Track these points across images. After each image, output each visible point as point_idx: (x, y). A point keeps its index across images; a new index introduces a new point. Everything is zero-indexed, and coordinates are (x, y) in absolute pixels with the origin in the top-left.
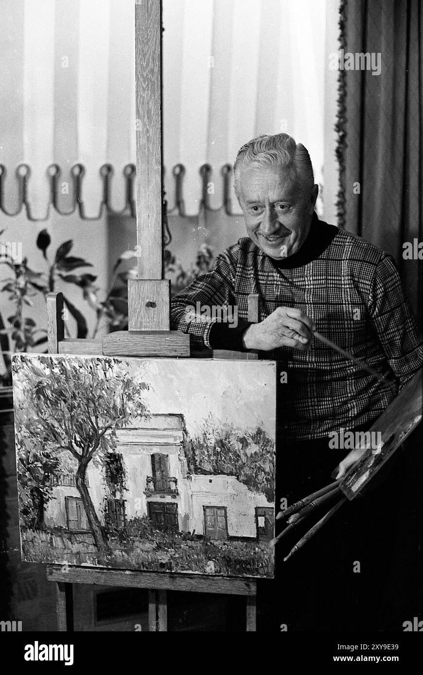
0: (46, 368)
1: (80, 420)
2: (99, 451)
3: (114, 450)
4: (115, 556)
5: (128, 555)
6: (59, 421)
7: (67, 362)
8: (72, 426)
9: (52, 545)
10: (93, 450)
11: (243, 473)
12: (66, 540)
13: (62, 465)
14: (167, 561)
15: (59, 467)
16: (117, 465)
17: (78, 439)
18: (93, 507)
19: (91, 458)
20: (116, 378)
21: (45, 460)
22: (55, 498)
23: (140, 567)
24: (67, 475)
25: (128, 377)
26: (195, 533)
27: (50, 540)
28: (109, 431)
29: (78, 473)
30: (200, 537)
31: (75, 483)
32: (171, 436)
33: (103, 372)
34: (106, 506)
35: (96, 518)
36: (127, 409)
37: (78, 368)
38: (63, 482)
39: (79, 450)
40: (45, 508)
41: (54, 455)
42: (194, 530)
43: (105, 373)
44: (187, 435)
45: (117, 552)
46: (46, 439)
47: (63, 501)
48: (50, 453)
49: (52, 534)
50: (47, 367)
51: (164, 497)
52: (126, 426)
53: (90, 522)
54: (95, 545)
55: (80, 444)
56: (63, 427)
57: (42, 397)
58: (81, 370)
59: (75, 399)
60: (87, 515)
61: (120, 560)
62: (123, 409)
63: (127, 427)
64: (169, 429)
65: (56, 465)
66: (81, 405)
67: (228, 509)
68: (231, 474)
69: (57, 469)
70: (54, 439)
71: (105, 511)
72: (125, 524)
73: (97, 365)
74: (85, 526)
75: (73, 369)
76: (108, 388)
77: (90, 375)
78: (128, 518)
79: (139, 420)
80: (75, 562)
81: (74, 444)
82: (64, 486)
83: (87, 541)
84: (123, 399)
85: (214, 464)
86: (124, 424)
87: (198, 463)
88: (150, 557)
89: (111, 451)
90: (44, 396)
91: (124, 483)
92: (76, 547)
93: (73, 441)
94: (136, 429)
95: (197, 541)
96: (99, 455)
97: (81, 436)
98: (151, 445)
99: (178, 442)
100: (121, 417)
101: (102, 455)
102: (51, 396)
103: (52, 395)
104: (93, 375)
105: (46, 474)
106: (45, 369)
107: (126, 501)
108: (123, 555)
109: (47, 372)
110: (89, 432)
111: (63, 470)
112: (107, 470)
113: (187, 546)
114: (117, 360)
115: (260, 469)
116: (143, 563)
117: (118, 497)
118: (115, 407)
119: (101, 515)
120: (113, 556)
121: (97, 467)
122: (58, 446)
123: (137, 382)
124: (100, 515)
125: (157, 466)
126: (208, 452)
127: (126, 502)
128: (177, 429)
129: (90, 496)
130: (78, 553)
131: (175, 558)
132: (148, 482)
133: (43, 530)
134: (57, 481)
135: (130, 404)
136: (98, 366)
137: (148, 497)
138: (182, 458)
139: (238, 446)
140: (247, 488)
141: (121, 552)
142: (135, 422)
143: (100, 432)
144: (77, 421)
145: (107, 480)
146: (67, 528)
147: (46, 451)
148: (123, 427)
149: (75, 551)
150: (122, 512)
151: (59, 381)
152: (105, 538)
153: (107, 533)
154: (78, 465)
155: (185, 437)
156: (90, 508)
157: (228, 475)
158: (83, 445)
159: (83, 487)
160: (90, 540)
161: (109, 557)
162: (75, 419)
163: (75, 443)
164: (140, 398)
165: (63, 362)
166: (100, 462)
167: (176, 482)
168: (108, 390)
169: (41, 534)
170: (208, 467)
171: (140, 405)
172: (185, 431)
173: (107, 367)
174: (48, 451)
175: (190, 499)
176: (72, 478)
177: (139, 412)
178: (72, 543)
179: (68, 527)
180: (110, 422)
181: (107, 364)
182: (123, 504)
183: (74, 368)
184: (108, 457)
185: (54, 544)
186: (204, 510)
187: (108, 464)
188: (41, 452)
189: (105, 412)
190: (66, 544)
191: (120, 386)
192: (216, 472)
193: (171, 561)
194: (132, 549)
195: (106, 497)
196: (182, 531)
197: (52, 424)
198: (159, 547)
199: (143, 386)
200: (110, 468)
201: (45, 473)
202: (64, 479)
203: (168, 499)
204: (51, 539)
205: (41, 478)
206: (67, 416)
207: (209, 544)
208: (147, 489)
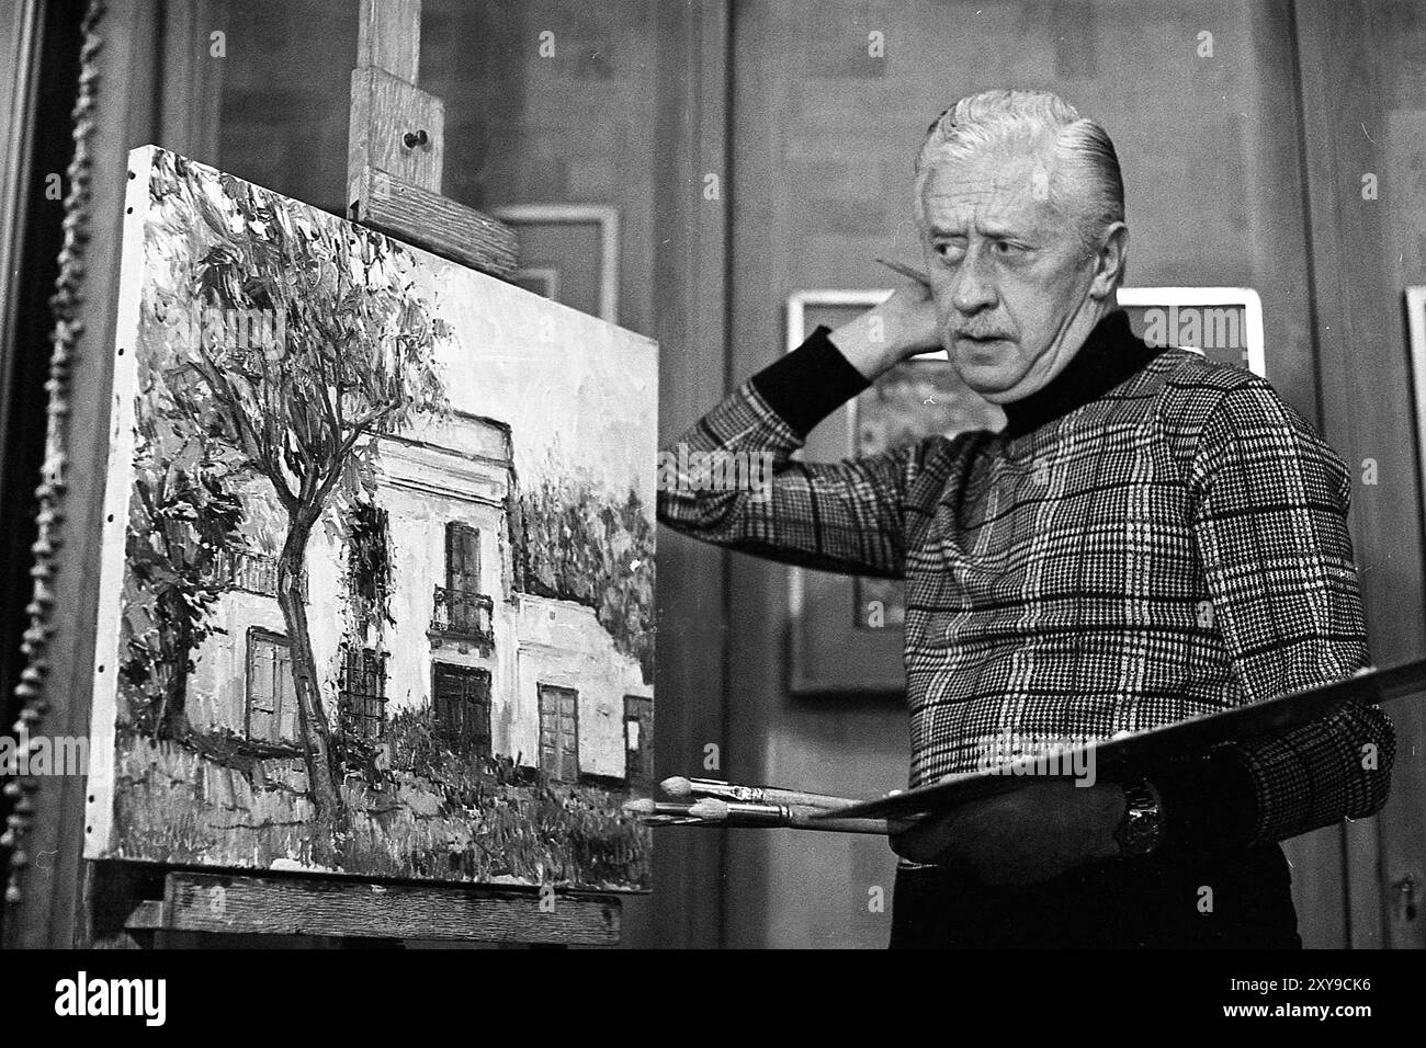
0: (235, 215)
1: (302, 390)
2: (339, 494)
3: (371, 496)
4: (356, 832)
5: (384, 829)
6: (253, 380)
7: (285, 212)
8: (283, 404)
9: (199, 797)
10: (326, 488)
11: (605, 602)
12: (237, 778)
13: (248, 522)
14: (464, 846)
15: (242, 528)
16: (375, 544)
17: (294, 448)
18: (313, 669)
19: (320, 511)
20: (388, 291)
21: (206, 498)
22: (220, 631)
23: (407, 867)
24: (259, 555)
25: (413, 294)
26: (522, 764)
27: (196, 778)
28: (363, 440)
29: (284, 554)
30: (529, 775)
31: (277, 584)
32: (485, 479)
33: (363, 266)
34: (342, 668)
35: (318, 704)
36: (406, 382)
37: (309, 237)
38: (245, 576)
39: (294, 484)
40: (191, 662)
41: (229, 487)
42: (520, 754)
43: (366, 271)
44: (514, 481)
45: (360, 821)
46: (215, 431)
47: (240, 640)
48: (221, 478)
49: (203, 757)
50: (239, 212)
51: (466, 652)
52: (400, 431)
53: (302, 716)
54: (310, 796)
55: (298, 465)
56: (262, 401)
57: (217, 295)
58: (315, 245)
59: (297, 326)
60: (298, 694)
61: (364, 847)
62: (397, 382)
63: (403, 435)
64: (484, 459)
65: (233, 518)
66: (309, 345)
67: (580, 696)
68: (585, 601)
69: (234, 533)
70: (236, 436)
71: (341, 682)
72: (382, 727)
73: (353, 242)
74: (288, 730)
75: (297, 236)
76: (368, 311)
77: (334, 265)
78: (392, 710)
79: (427, 420)
80: (256, 858)
81: (282, 459)
82: (248, 591)
83: (292, 783)
84: (398, 354)
85: (560, 572)
86: (396, 425)
87: (531, 560)
88: (431, 834)
89: (364, 498)
90: (223, 296)
91: (387, 599)
92: (263, 805)
93: (282, 450)
94: (419, 444)
95: (525, 785)
96: (337, 507)
97: (300, 438)
98: (447, 495)
99: (498, 497)
100: (391, 402)
101: (345, 506)
102: (239, 298)
103: (243, 298)
104: (339, 265)
105: (206, 546)
106: (231, 213)
107: (388, 654)
108: (372, 831)
109: (237, 224)
110: (320, 431)
111: (249, 539)
112: (353, 554)
113: (505, 799)
114: (394, 243)
115: (634, 596)
116: (414, 853)
117: (371, 644)
118: (380, 372)
119: (331, 696)
120: (351, 834)
121: (331, 542)
122: (243, 458)
123: (429, 313)
124: (329, 695)
125: (456, 558)
126: (550, 536)
127: (387, 660)
128: (498, 463)
129: (308, 631)
130: (267, 824)
131: (481, 836)
132: (438, 603)
133: (179, 742)
134: (232, 573)
135: (411, 371)
136: (352, 246)
137: (435, 647)
138: (506, 544)
139: (599, 530)
140: (612, 642)
141: (370, 819)
142: (421, 426)
143: (345, 434)
144: (295, 389)
145: (350, 586)
146: (244, 737)
147: (211, 470)
148: (394, 433)
149: (259, 818)
150: (378, 691)
151: (261, 263)
152: (337, 776)
153: (340, 758)
154: (286, 528)
155: (512, 487)
156: (306, 671)
157: (582, 604)
158: (302, 467)
159: (294, 602)
160: (297, 780)
161: (341, 836)
162: (291, 386)
163: (285, 457)
164: (433, 362)
165: (277, 209)
166: (339, 526)
167: (490, 609)
168: (368, 320)
169: (173, 755)
170: (549, 578)
171: (432, 379)
172: (511, 469)
173: (373, 256)
174: (218, 470)
175: (515, 662)
176: (270, 568)
177: (429, 398)
178: (253, 790)
179: (248, 732)
180: (367, 412)
181: (372, 247)
182: (382, 661)
183: (301, 233)
184: (359, 516)
185: (206, 792)
186: (540, 697)
187: (357, 536)
188: (200, 469)
189: (360, 380)
190: (237, 792)
191: (395, 316)
192: (564, 593)
193: (474, 846)
194: (394, 809)
195: (345, 640)
196: (497, 755)
197: (234, 387)
198: (449, 807)
199: (440, 329)
200: (360, 549)
201: (202, 542)
202: (248, 570)
203: (473, 659)
204: (200, 771)
205: (191, 556)
206: (274, 371)
207: (545, 794)
208: (435, 625)
